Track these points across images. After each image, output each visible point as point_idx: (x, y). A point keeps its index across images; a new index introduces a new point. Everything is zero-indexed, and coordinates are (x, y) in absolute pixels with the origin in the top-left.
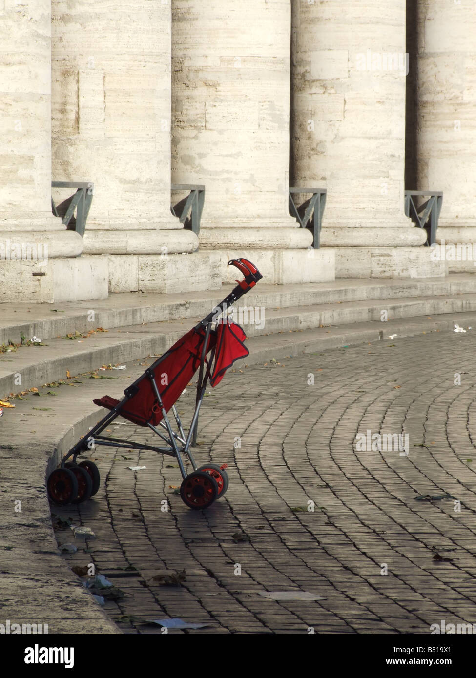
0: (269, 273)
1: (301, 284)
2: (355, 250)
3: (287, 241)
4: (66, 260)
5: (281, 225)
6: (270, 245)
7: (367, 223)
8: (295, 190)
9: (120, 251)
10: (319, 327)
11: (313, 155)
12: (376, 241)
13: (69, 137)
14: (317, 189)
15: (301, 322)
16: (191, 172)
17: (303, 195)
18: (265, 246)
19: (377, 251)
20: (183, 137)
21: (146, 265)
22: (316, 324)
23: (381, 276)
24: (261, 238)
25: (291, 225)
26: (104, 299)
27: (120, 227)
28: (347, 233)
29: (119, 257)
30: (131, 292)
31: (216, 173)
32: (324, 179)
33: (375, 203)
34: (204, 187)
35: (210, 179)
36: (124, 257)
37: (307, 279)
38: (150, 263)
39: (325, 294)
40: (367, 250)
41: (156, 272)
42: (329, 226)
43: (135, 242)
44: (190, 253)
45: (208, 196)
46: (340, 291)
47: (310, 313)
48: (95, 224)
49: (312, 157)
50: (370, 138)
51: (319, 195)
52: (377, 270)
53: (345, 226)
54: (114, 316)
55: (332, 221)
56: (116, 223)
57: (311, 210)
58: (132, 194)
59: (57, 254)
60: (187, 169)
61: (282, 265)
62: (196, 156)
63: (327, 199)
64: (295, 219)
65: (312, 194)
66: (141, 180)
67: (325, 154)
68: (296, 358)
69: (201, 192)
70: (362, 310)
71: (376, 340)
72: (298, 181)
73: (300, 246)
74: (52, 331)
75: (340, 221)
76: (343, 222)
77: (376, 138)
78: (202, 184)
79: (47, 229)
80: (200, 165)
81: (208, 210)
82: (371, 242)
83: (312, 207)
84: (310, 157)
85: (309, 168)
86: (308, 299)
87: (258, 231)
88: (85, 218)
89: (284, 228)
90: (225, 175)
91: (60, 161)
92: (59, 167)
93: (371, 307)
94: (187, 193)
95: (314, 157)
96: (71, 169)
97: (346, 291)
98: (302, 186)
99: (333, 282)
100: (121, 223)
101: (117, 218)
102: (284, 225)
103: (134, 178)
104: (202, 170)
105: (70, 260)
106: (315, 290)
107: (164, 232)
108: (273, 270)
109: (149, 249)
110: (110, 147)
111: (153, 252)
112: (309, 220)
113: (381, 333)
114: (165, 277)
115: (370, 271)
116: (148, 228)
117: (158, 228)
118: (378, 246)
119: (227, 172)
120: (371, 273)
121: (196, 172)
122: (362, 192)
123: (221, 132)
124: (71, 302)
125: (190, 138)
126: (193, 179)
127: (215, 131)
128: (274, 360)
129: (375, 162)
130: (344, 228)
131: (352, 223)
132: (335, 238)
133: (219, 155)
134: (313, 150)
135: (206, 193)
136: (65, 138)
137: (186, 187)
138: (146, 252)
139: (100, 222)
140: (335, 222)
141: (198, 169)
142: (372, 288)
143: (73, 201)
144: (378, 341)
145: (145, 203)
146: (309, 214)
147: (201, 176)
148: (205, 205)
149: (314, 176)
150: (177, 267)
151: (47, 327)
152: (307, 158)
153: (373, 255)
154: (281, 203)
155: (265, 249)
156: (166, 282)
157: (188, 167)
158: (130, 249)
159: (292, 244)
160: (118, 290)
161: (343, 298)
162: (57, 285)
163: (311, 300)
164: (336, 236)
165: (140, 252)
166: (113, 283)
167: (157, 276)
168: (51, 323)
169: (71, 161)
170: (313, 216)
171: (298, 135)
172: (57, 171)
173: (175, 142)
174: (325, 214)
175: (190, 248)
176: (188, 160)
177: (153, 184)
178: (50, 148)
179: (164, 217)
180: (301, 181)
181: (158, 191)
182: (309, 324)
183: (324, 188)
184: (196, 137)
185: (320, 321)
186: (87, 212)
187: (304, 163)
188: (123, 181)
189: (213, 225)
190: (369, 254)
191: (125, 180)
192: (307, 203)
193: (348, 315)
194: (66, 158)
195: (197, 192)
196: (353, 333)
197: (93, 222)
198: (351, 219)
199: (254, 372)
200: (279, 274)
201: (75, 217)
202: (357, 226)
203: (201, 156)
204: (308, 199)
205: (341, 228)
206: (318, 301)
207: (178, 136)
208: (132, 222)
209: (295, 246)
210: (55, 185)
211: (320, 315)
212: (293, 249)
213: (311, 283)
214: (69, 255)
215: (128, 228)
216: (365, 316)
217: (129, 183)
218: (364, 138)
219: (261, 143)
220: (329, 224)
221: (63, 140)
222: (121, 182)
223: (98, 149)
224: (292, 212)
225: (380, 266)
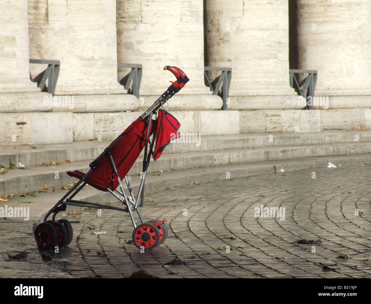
0: (191, 128)
1: (214, 135)
2: (253, 113)
3: (203, 105)
4: (41, 113)
5: (199, 93)
6: (191, 107)
7: (262, 92)
8: (208, 68)
9: (81, 111)
10: (229, 164)
11: (221, 43)
12: (268, 105)
13: (41, 27)
14: (225, 68)
15: (215, 160)
16: (132, 55)
17: (215, 73)
18: (187, 108)
19: (270, 113)
20: (125, 29)
21: (100, 120)
22: (227, 161)
23: (273, 131)
24: (184, 103)
25: (206, 92)
26: (70, 143)
27: (80, 93)
28: (248, 100)
29: (80, 115)
30: (90, 140)
31: (151, 55)
32: (229, 60)
33: (267, 78)
34: (141, 65)
35: (146, 60)
36: (84, 114)
37: (218, 132)
38: (103, 118)
39: (232, 141)
40: (262, 112)
41: (108, 125)
42: (234, 95)
43: (91, 104)
44: (132, 111)
45: (145, 73)
46: (243, 140)
47: (222, 154)
48: (61, 91)
49: (220, 45)
50: (263, 30)
51: (226, 72)
52: (270, 126)
53: (246, 95)
54: (77, 152)
55: (236, 91)
56: (78, 90)
57: (220, 83)
58: (88, 68)
59: (35, 109)
60: (129, 53)
61: (201, 122)
62: (135, 43)
63: (232, 75)
64: (209, 88)
65: (221, 72)
66: (95, 57)
67: (230, 42)
68: (213, 182)
69: (140, 69)
70: (260, 152)
71: (271, 172)
72: (210, 63)
73: (213, 108)
74: (32, 160)
75: (242, 91)
76: (244, 92)
77: (268, 30)
78: (140, 63)
79: (26, 91)
80: (138, 50)
81: (145, 83)
82: (265, 106)
83: (221, 81)
84: (219, 45)
85: (218, 52)
86: (220, 145)
87: (182, 97)
88: (55, 87)
89: (201, 94)
90: (157, 57)
91: (34, 45)
92: (34, 49)
93: (266, 150)
94: (129, 70)
95: (222, 45)
96: (43, 51)
97: (248, 140)
98: (213, 66)
99: (238, 134)
100: (81, 90)
101: (78, 86)
102: (202, 92)
103: (90, 57)
104: (140, 53)
105: (44, 113)
106: (225, 139)
107: (113, 96)
108: (194, 125)
109: (102, 108)
110: (72, 34)
111: (105, 111)
112: (219, 91)
113: (275, 167)
114: (114, 129)
115: (265, 128)
116: (101, 93)
117: (108, 93)
118: (271, 109)
119: (158, 54)
120: (266, 129)
121: (134, 54)
122: (258, 70)
123: (153, 25)
124: (45, 144)
125: (130, 29)
126: (133, 59)
127: (148, 24)
128: (196, 182)
129: (267, 48)
130: (245, 96)
131: (251, 92)
132: (239, 104)
133: (152, 42)
134: (221, 39)
135: (143, 70)
136: (38, 28)
137: (128, 65)
138: (100, 111)
139: (66, 90)
140: (239, 92)
141: (137, 52)
142: (267, 138)
143: (45, 73)
144: (272, 174)
145: (99, 75)
146: (219, 87)
147: (139, 57)
148: (143, 79)
149: (222, 59)
150: (123, 121)
151: (29, 157)
152: (217, 46)
153: (267, 116)
154: (198, 76)
155: (188, 110)
156: (115, 132)
157: (130, 51)
158: (88, 109)
159: (208, 106)
160: (80, 139)
161: (246, 144)
162: (35, 131)
163: (223, 146)
164: (240, 102)
165: (95, 111)
166: (76, 134)
167: (108, 128)
168: (32, 154)
169: (43, 45)
170: (222, 88)
171: (210, 29)
172: (32, 53)
173: (119, 33)
174: (230, 86)
175: (132, 107)
176: (129, 46)
177: (104, 60)
178: (27, 35)
179: (113, 85)
180: (213, 63)
181: (107, 66)
182: (221, 161)
183: (230, 67)
184: (135, 29)
185: (230, 159)
186: (55, 82)
187: (215, 49)
188: (81, 59)
189: (149, 94)
190: (264, 115)
191: (83, 58)
192: (217, 79)
193: (250, 156)
194: (39, 43)
195: (136, 70)
196: (254, 167)
197: (60, 89)
198: (250, 90)
199: (182, 190)
200: (198, 128)
201: (47, 86)
202: (255, 94)
203: (139, 42)
204: (218, 75)
205: (243, 97)
206: (227, 146)
207: (122, 28)
208: (89, 89)
209: (209, 108)
210: (32, 61)
211: (230, 155)
212: (208, 110)
213: (222, 135)
214: (43, 110)
215: (86, 93)
216: (262, 157)
217: (86, 60)
218: (259, 29)
219: (182, 32)
220: (234, 93)
221: (36, 29)
222: (80, 59)
223: (63, 35)
224: (207, 84)
225: (272, 123)
